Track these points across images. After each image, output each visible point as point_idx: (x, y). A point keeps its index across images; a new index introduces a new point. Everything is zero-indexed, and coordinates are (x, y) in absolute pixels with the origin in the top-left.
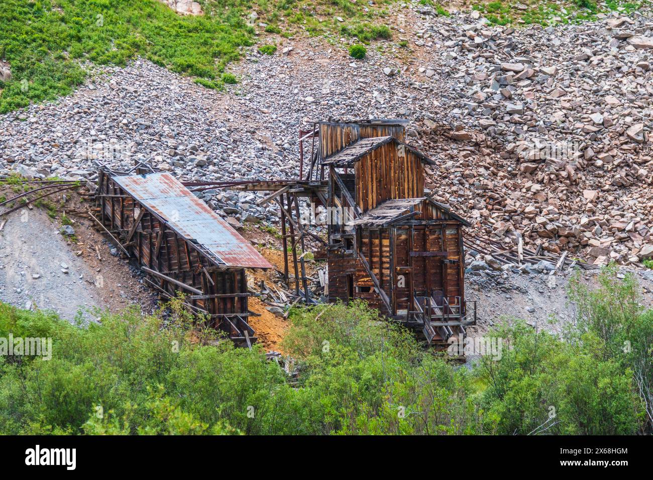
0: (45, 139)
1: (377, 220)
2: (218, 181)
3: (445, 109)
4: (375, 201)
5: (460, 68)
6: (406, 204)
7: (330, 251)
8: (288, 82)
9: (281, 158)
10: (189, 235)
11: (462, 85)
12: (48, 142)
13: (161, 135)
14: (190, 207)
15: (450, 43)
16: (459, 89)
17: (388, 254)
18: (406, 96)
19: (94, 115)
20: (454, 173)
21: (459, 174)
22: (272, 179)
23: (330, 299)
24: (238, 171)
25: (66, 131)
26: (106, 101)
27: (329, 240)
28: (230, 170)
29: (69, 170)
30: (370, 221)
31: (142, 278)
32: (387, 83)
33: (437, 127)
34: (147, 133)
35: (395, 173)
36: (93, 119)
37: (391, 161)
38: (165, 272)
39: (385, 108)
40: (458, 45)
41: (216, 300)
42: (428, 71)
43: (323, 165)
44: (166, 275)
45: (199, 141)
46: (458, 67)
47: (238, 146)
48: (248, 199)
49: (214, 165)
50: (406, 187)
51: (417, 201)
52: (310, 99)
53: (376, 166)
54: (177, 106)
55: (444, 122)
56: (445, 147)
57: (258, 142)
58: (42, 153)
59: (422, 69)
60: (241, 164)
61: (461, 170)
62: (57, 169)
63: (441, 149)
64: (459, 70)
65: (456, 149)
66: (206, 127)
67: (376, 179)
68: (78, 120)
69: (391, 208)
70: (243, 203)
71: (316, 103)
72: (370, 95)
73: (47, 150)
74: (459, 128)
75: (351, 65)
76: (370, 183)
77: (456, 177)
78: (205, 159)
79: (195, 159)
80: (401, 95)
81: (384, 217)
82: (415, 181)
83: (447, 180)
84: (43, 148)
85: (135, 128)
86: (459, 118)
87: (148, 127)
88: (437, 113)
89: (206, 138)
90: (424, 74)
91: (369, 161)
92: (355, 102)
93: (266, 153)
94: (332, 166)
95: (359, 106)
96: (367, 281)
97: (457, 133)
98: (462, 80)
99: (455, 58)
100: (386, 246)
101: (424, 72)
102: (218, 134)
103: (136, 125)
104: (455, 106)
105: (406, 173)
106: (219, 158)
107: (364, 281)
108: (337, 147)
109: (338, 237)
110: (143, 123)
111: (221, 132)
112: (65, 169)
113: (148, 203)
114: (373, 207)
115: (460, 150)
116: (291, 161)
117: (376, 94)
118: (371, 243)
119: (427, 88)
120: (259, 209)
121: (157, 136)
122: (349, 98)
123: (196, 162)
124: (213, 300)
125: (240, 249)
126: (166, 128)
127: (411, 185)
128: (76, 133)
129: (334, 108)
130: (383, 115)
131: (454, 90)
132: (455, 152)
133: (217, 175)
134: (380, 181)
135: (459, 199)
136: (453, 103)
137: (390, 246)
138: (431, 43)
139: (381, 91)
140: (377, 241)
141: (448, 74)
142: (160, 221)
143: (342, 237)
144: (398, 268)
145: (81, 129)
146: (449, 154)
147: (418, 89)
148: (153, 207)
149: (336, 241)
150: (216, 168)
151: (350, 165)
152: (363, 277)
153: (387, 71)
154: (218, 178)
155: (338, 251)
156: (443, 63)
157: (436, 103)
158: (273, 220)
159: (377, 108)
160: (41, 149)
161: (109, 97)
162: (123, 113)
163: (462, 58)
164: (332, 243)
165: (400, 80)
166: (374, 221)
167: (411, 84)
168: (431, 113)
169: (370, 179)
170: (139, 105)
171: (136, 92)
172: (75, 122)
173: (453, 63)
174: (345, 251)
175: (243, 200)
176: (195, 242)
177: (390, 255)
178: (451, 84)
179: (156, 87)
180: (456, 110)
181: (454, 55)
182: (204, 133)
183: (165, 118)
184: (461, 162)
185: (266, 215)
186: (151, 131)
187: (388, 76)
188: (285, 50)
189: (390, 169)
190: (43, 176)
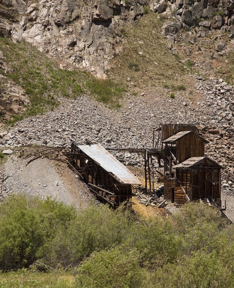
0: (44, 130)
1: (185, 166)
2: (116, 148)
3: (208, 120)
4: (184, 158)
5: (215, 103)
6: (197, 159)
7: (165, 178)
8: (143, 107)
9: (141, 139)
10: (109, 170)
11: (215, 110)
12: (45, 131)
13: (92, 129)
14: (109, 159)
15: (210, 92)
16: (214, 112)
17: (189, 180)
18: (192, 115)
19: (64, 120)
20: (212, 147)
21: (214, 147)
22: (137, 148)
23: (164, 198)
24: (124, 144)
25: (53, 126)
26: (69, 114)
27: (164, 174)
28: (120, 144)
29: (54, 143)
30: (182, 166)
31: (88, 188)
32: (184, 109)
33: (205, 127)
34: (86, 128)
35: (193, 146)
36: (63, 121)
37: (191, 142)
38: (98, 185)
39: (183, 119)
40: (214, 93)
41: (119, 197)
42: (201, 104)
43: (163, 143)
44: (98, 186)
45: (107, 132)
46: (213, 102)
47: (123, 134)
48: (128, 156)
49: (114, 142)
50: (197, 152)
51: (202, 158)
52: (152, 115)
53: (185, 143)
54: (98, 117)
55: (208, 126)
56: (208, 136)
57: (131, 132)
58: (43, 135)
59: (199, 103)
60: (125, 142)
61: (215, 145)
62: (49, 142)
63: (207, 137)
64: (214, 103)
65: (213, 137)
66: (110, 126)
67: (185, 148)
68: (57, 122)
69: (191, 161)
70: (126, 158)
71: (155, 116)
72: (177, 113)
73: (45, 134)
74: (214, 128)
75: (169, 101)
76: (182, 151)
77: (213, 148)
78: (110, 139)
79: (106, 139)
80: (190, 114)
81: (188, 165)
82: (201, 150)
83: (209, 150)
84: (43, 133)
85: (81, 125)
86: (214, 124)
87: (86, 125)
88: (205, 122)
89: (110, 130)
90: (199, 105)
91: (182, 141)
92: (171, 116)
93: (134, 137)
94: (166, 143)
95: (173, 118)
96: (180, 191)
97: (214, 130)
98: (215, 108)
99: (213, 99)
100: (189, 177)
101: (200, 104)
102: (115, 129)
103: (81, 124)
104: (212, 119)
105: (197, 147)
106: (116, 139)
107: (179, 191)
108: (168, 135)
109: (168, 172)
110: (84, 124)
111: (116, 128)
112: (52, 142)
113: (92, 157)
114: (183, 160)
115: (215, 137)
116: (145, 141)
117: (180, 113)
118: (182, 175)
119: (201, 111)
120: (133, 160)
121: (90, 129)
122: (169, 115)
123: (106, 140)
124: (118, 197)
125: (130, 177)
126: (94, 126)
127: (199, 152)
128: (56, 127)
129: (162, 119)
130: (183, 122)
131: (212, 112)
132: (213, 138)
133: (115, 146)
134: (186, 150)
135: (214, 158)
136: (212, 118)
137: (190, 176)
138: (202, 92)
139: (182, 112)
140: (185, 175)
141: (209, 105)
142: (97, 164)
143: (170, 173)
144: (194, 186)
145: (59, 126)
146: (210, 139)
147: (197, 111)
148: (94, 158)
149: (167, 174)
150: (114, 143)
151: (174, 142)
152: (179, 189)
153: (184, 104)
154: (115, 147)
155: (168, 178)
156: (207, 101)
157: (205, 117)
158: (139, 165)
159: (180, 119)
160: (42, 134)
161: (70, 113)
162: (76, 119)
163: (215, 99)
164: (165, 175)
165: (189, 107)
166: (184, 166)
167: (194, 109)
168: (202, 121)
169: (182, 149)
170: (82, 116)
171: (81, 111)
172: (56, 123)
173: (211, 100)
174: (171, 178)
175: (127, 157)
176: (111, 173)
177: (190, 180)
178: (211, 109)
179: (89, 109)
180: (213, 121)
181: (212, 97)
182: (109, 128)
183: (93, 122)
184: (215, 142)
185: (136, 163)
186: (88, 127)
187: (185, 106)
188: (142, 94)
189: (191, 145)
190: (45, 145)
